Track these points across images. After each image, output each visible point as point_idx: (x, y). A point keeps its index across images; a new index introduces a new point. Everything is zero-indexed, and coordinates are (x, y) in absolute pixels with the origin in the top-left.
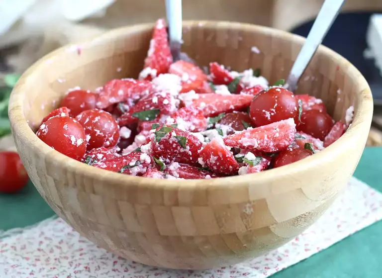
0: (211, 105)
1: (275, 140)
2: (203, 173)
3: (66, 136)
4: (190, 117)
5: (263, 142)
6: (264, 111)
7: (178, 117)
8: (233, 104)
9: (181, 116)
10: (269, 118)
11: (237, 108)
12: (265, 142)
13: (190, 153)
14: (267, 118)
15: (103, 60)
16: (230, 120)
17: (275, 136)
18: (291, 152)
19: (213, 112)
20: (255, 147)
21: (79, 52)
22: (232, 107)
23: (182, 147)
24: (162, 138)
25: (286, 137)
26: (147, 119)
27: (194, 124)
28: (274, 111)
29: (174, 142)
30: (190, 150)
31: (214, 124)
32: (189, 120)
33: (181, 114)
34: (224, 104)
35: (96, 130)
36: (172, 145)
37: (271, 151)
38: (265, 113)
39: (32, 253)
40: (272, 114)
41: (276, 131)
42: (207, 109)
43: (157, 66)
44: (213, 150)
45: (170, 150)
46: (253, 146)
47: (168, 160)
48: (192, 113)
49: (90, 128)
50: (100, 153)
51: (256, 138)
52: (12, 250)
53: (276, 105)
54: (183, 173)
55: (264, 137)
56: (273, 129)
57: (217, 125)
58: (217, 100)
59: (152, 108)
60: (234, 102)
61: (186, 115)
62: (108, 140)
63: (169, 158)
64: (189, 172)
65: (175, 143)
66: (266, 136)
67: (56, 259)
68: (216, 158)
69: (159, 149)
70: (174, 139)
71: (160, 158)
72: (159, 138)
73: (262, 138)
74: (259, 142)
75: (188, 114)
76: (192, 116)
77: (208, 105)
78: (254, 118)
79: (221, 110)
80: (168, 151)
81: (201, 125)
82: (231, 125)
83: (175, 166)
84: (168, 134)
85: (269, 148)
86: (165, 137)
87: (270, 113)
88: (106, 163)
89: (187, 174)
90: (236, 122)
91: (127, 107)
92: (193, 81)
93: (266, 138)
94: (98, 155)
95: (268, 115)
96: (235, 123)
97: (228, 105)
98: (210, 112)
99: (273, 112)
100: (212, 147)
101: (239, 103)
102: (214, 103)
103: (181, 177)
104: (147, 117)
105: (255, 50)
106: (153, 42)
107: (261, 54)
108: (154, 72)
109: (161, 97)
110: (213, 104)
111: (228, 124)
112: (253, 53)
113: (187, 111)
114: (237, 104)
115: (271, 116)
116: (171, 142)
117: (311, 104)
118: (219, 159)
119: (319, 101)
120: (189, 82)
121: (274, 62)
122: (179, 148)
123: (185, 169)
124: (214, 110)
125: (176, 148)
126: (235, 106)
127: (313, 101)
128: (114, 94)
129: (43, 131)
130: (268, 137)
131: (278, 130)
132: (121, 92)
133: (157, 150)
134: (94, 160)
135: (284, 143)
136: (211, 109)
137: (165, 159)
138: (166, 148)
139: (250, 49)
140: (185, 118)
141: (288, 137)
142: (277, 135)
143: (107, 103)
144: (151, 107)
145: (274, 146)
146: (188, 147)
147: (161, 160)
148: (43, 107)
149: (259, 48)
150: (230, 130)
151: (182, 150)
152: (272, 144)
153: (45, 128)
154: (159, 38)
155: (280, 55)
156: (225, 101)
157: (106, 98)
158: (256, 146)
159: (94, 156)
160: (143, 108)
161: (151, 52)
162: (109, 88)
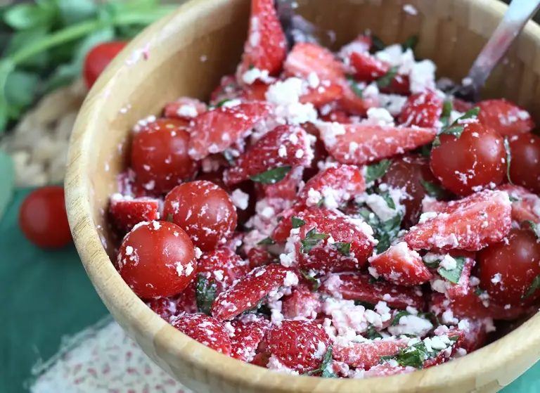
0: (366, 145)
1: (482, 231)
2: (377, 289)
3: (169, 266)
4: (342, 182)
5: (465, 238)
6: (457, 172)
7: (325, 187)
8: (401, 146)
9: (329, 184)
10: (465, 182)
11: (409, 152)
12: (469, 237)
13: (356, 260)
14: (462, 182)
15: (179, 53)
16: (402, 180)
17: (482, 226)
18: (507, 245)
19: (371, 159)
20: (455, 247)
21: (145, 57)
22: (400, 150)
23: (343, 255)
24: (313, 248)
25: (499, 224)
26: (273, 181)
27: (348, 191)
28: (473, 172)
29: (330, 251)
30: (355, 257)
31: (377, 184)
32: (340, 187)
33: (329, 181)
34: (387, 144)
35: (205, 229)
36: (328, 254)
37: (478, 249)
38: (458, 175)
40: (471, 177)
41: (482, 217)
42: (361, 153)
43: (268, 64)
44: (394, 265)
45: (326, 261)
46: (451, 246)
47: (322, 272)
48: (345, 177)
49: (195, 226)
50: (218, 268)
51: (454, 232)
53: (476, 163)
54: (348, 293)
55: (466, 232)
56: (479, 214)
57: (383, 187)
58: (375, 137)
59: (279, 164)
60: (403, 142)
61: (337, 181)
62: (223, 236)
63: (324, 270)
64: (357, 291)
65: (333, 251)
66: (469, 227)
67: (158, 387)
68: (399, 274)
69: (309, 261)
70: (332, 247)
71: (311, 270)
72: (308, 248)
73: (463, 230)
74: (460, 238)
75: (339, 179)
76: (345, 181)
77: (361, 145)
78: (440, 179)
79: (383, 154)
80: (323, 262)
81: (358, 189)
82: (404, 188)
83: (334, 281)
84: (323, 241)
85: (474, 245)
86: (318, 246)
87: (467, 176)
88: (235, 303)
89: (355, 293)
90: (411, 182)
91: (236, 153)
92: (327, 89)
93: (469, 232)
94: (216, 273)
95: (464, 178)
96: (411, 184)
97: (394, 147)
98: (366, 157)
99: (471, 174)
100: (392, 260)
101: (411, 143)
102: (371, 141)
103: (346, 297)
104: (274, 178)
105: (409, 9)
106: (255, 22)
107: (420, 16)
108: (264, 75)
109: (291, 145)
110: (370, 144)
111: (401, 187)
112: (404, 14)
113: (338, 176)
114: (408, 146)
115: (469, 180)
116: (327, 251)
117: (512, 119)
118: (404, 275)
119: (524, 115)
120: (321, 90)
121: (440, 28)
122: (338, 256)
123: (350, 286)
124: (372, 155)
125: (335, 257)
126: (404, 150)
127: (514, 114)
128: (215, 138)
129: (131, 259)
130: (472, 229)
131: (486, 215)
132: (226, 137)
133: (307, 262)
134: (211, 284)
135: (497, 235)
136: (367, 152)
137: (318, 271)
138: (319, 259)
139: (401, 7)
140: (334, 186)
141: (502, 224)
142: (486, 224)
143: (206, 152)
144: (277, 161)
145: (481, 241)
146: (353, 254)
147: (312, 274)
148: (107, 168)
149: (415, 6)
150: (404, 198)
151: (343, 258)
152: (478, 240)
153: (134, 254)
154: (265, 14)
155: (450, 19)
156: (388, 140)
157: (203, 143)
158: (456, 244)
159: (209, 275)
160: (265, 162)
161: (255, 39)
162: (205, 127)
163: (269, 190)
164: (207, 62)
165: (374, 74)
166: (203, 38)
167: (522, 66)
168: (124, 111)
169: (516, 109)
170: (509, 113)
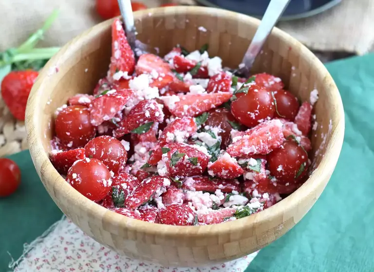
0: (193, 106)
1: (268, 143)
2: (215, 183)
3: (98, 181)
4: (184, 127)
5: (260, 147)
6: (249, 113)
7: (176, 130)
8: (213, 104)
9: (178, 128)
10: (254, 118)
11: (218, 107)
12: (262, 147)
13: (201, 168)
14: (252, 118)
16: (217, 122)
17: (269, 140)
18: (283, 149)
19: (197, 113)
20: (255, 153)
21: (57, 70)
22: (213, 106)
23: (194, 165)
24: (177, 163)
25: (277, 138)
26: (144, 132)
27: (188, 132)
28: (257, 111)
29: (187, 163)
30: (200, 166)
31: (203, 127)
32: (184, 130)
33: (177, 127)
34: (205, 104)
35: (112, 161)
36: (185, 165)
37: (268, 153)
38: (250, 114)
39: (63, 263)
40: (257, 114)
41: (268, 135)
42: (191, 111)
43: (127, 68)
44: (223, 166)
45: (184, 169)
46: (252, 153)
47: (182, 177)
48: (186, 124)
49: (106, 160)
50: (123, 182)
51: (253, 145)
52: (46, 265)
53: (259, 106)
54: (199, 187)
55: (260, 143)
56: (266, 133)
57: (207, 127)
58: (197, 101)
59: (146, 122)
60: (214, 101)
61: (181, 127)
62: (122, 165)
63: (183, 175)
64: (203, 185)
65: (188, 163)
66: (261, 141)
67: (87, 265)
68: (227, 171)
69: (175, 171)
70: (187, 161)
71: (176, 177)
72: (174, 163)
73: (258, 143)
74: (257, 148)
75: (183, 125)
76: (186, 126)
77: (190, 106)
78: (239, 118)
79: (204, 110)
80: (183, 171)
81: (193, 130)
82: (220, 126)
83: (190, 181)
84: (182, 158)
85: (265, 151)
86: (179, 161)
87: (255, 114)
88: (138, 198)
89: (202, 186)
90: (223, 122)
91: (118, 120)
92: (164, 78)
93: (262, 143)
94: (122, 185)
95: (253, 116)
96: (223, 123)
97: (209, 105)
98: (194, 113)
99: (257, 113)
100: (222, 163)
101: (218, 101)
102: (196, 103)
103: (197, 190)
104: (144, 130)
105: (201, 29)
106: (116, 44)
107: (209, 32)
108: (125, 75)
109: (152, 110)
110: (195, 105)
111: (217, 126)
112: (199, 32)
113: (182, 123)
114: (217, 103)
115: (256, 116)
116: (185, 164)
117: (272, 83)
118: (230, 172)
119: (278, 80)
120: (160, 79)
121: (221, 38)
122: (191, 166)
123: (199, 183)
124: (198, 111)
125: (189, 167)
126: (216, 105)
127: (272, 80)
128: (106, 111)
129: (77, 180)
130: (263, 142)
131: (270, 133)
132: (113, 110)
133: (174, 172)
134: (120, 191)
135: (277, 143)
136: (194, 109)
137: (180, 177)
138: (181, 169)
139: (197, 28)
140: (181, 129)
141: (279, 138)
142: (270, 138)
143: (102, 121)
144: (145, 120)
145: (269, 148)
146: (199, 164)
147: (177, 179)
149: (205, 27)
150: (220, 132)
151: (194, 167)
152: (267, 147)
153: (77, 177)
155: (226, 32)
156: (206, 101)
157: (99, 115)
158: (255, 152)
159: (119, 187)
160: (137, 122)
161: (117, 54)
162: (99, 106)
163: (142, 137)
164: (88, 71)
165: (189, 67)
166: (86, 58)
167: (272, 53)
168: (49, 103)
169: (273, 77)
170: (269, 80)
